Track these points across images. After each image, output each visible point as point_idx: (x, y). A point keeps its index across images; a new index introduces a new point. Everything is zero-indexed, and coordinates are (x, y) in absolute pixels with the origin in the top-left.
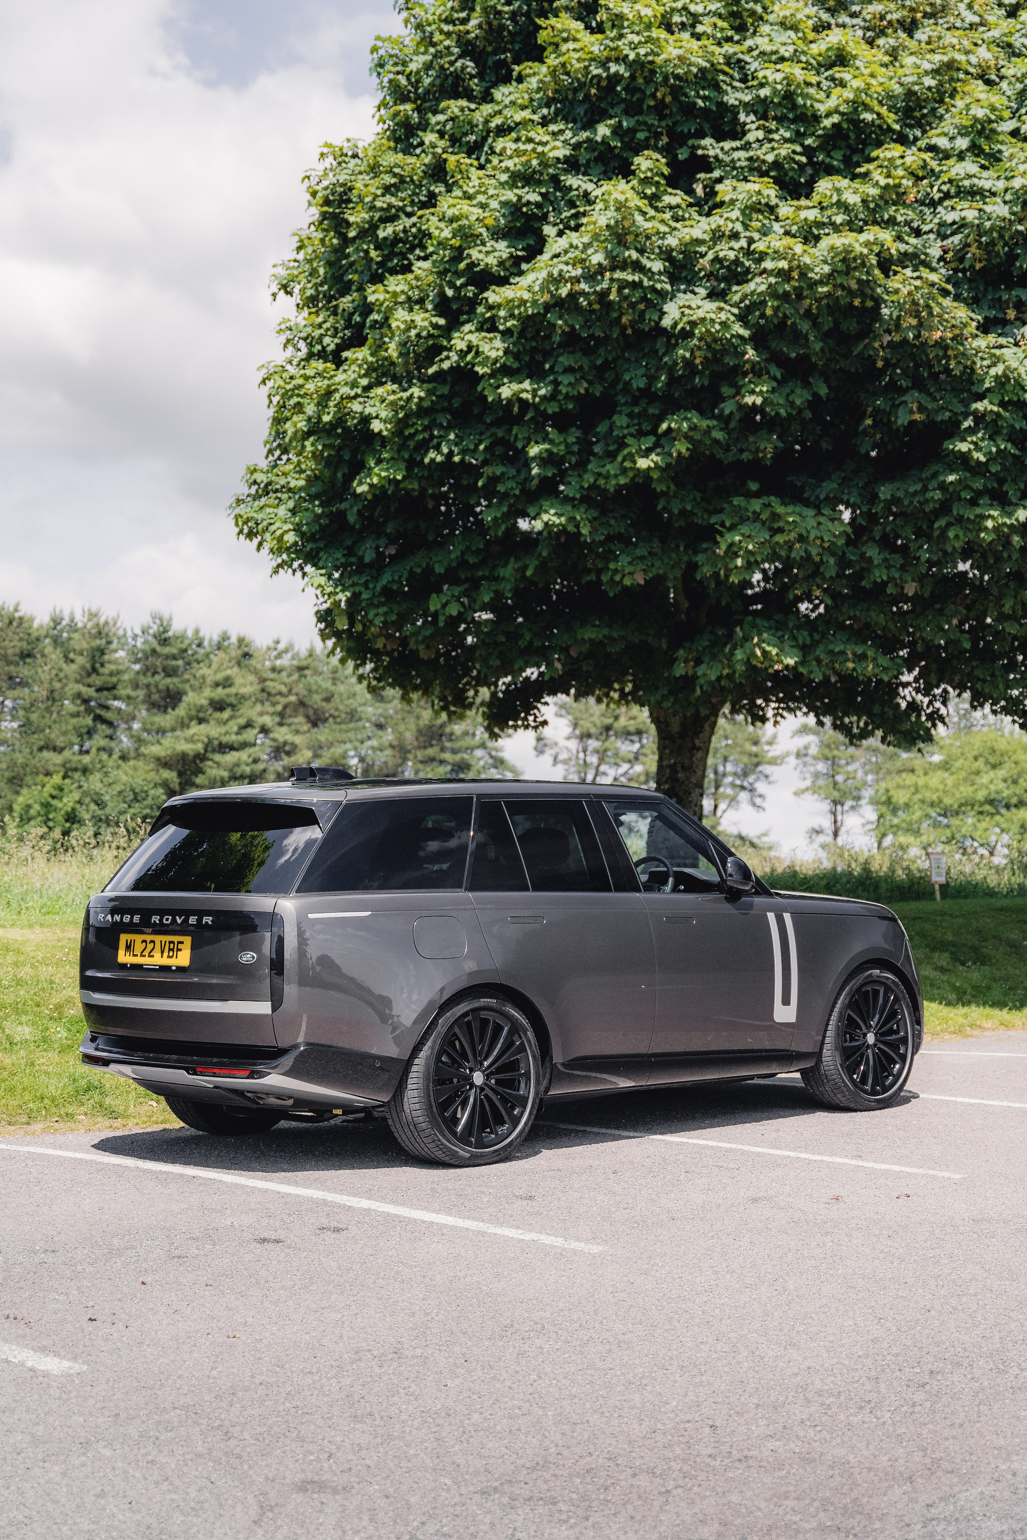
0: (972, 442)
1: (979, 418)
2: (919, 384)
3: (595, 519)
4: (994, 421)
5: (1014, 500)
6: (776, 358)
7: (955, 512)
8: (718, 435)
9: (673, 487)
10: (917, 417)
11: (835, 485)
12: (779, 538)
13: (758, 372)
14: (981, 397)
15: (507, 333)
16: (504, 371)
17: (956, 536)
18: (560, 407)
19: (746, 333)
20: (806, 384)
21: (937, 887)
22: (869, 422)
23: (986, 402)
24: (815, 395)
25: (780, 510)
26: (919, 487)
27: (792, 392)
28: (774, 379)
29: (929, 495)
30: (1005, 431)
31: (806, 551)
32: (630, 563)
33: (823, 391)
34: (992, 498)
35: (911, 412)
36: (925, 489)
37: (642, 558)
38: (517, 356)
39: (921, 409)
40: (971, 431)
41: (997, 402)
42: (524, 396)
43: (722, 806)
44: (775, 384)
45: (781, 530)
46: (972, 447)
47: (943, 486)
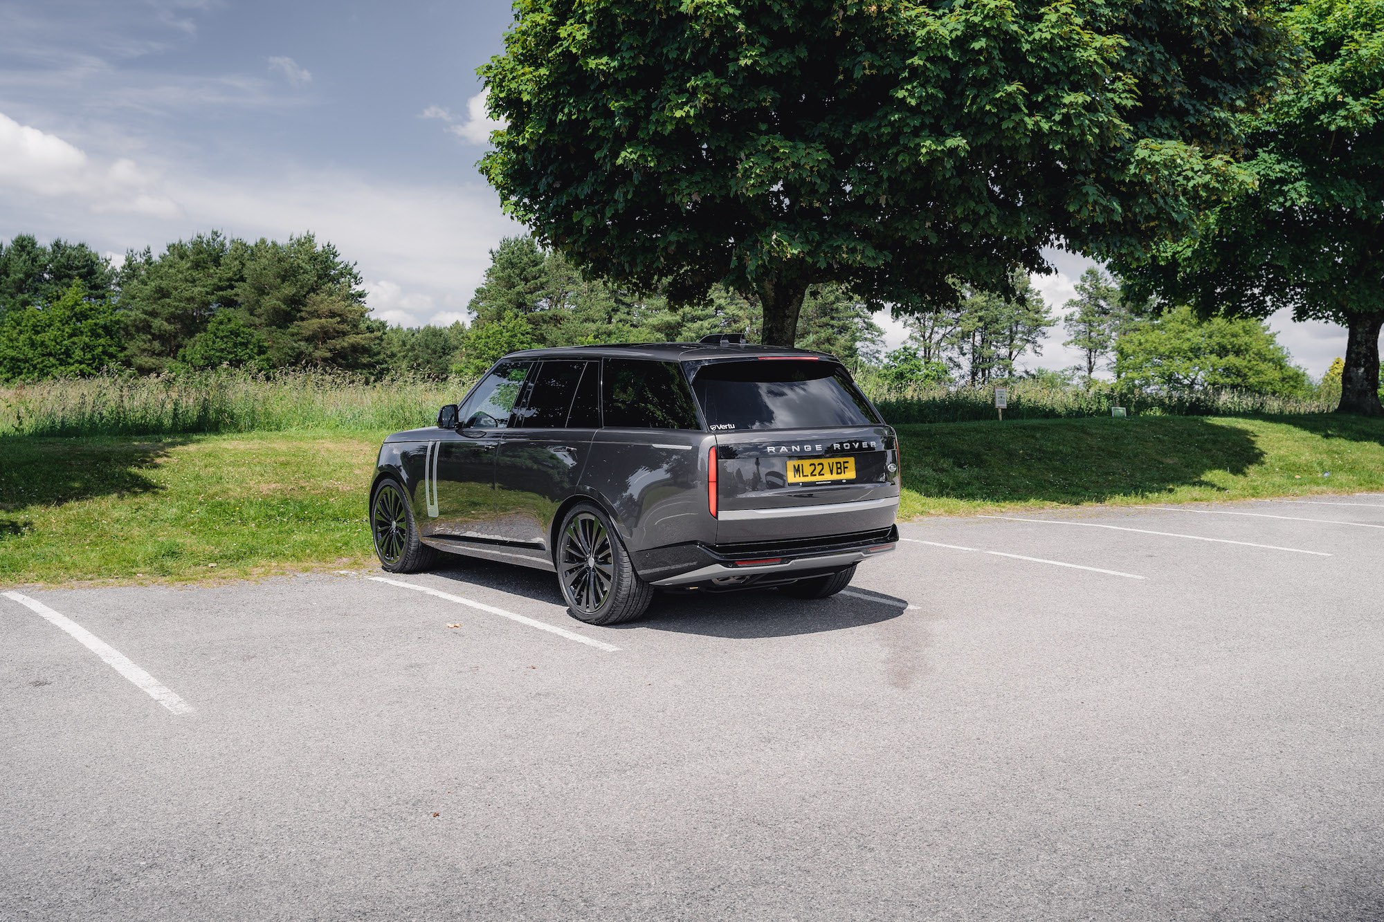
0: (907, 90)
1: (914, 70)
2: (871, 48)
3: (661, 155)
4: (924, 72)
5: (947, 132)
6: (766, 31)
7: (902, 143)
8: (726, 90)
9: (707, 129)
10: (867, 72)
11: (827, 125)
12: (778, 166)
13: (752, 42)
14: (913, 54)
15: (590, 24)
16: (589, 51)
17: (904, 161)
18: (627, 74)
19: (737, 12)
20: (793, 52)
21: (1000, 411)
22: (841, 77)
23: (916, 58)
24: (798, 58)
25: (777, 144)
26: (875, 125)
27: (781, 56)
28: (762, 45)
29: (883, 130)
30: (933, 81)
31: (800, 174)
32: (687, 187)
33: (803, 54)
34: (931, 132)
35: (864, 68)
36: (879, 126)
37: (697, 183)
38: (599, 40)
39: (871, 67)
40: (908, 80)
41: (924, 58)
42: (601, 67)
43: (1015, 353)
44: (763, 50)
45: (778, 159)
46: (907, 94)
47: (891, 124)
